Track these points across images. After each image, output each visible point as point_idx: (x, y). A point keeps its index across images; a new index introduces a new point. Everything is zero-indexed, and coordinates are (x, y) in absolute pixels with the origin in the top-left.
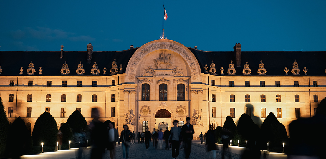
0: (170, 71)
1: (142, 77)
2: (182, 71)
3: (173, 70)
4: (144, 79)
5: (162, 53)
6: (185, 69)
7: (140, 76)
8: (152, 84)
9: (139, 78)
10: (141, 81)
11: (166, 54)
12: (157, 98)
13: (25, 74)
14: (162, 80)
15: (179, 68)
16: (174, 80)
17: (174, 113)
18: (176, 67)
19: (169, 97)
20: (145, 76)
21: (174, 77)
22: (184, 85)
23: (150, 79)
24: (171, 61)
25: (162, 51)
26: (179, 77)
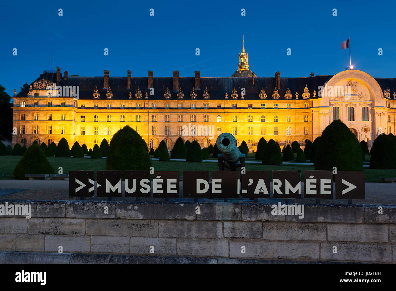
0: (357, 97)
1: (333, 101)
2: (366, 96)
3: (359, 95)
4: (336, 103)
5: (350, 81)
6: (369, 95)
7: (331, 101)
8: (342, 107)
9: (331, 102)
10: (333, 105)
11: (353, 82)
12: (346, 119)
13: (230, 98)
14: (350, 104)
15: (363, 94)
16: (360, 104)
17: (360, 131)
18: (361, 93)
19: (356, 118)
20: (336, 101)
21: (360, 101)
22: (368, 108)
23: (340, 103)
24: (357, 87)
25: (349, 79)
26: (364, 101)
